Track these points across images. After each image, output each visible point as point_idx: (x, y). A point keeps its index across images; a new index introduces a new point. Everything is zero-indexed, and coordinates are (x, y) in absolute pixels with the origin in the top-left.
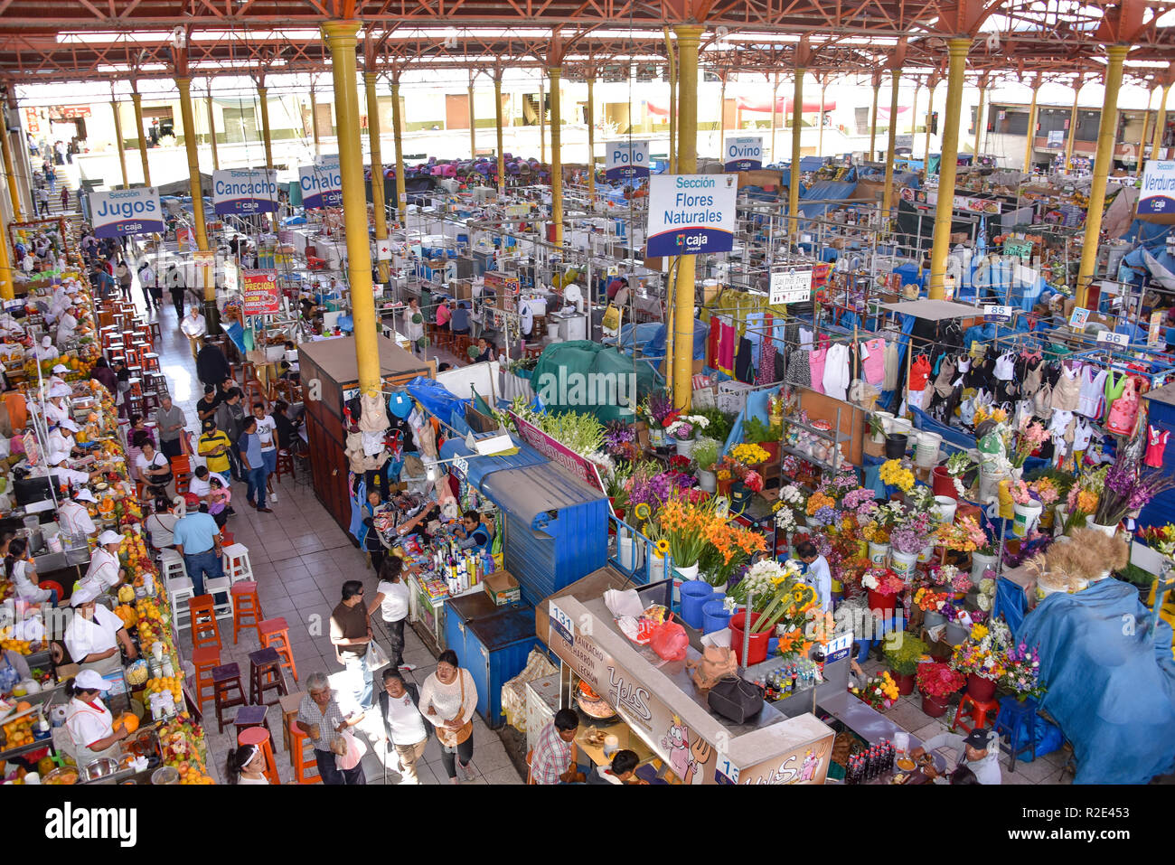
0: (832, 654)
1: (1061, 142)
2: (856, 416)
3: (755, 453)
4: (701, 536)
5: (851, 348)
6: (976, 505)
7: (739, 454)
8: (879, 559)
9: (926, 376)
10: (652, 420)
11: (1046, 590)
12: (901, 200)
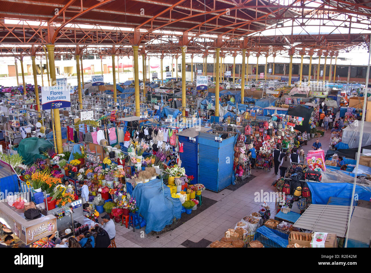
0: (76, 206)
1: (201, 73)
2: (101, 148)
3: (76, 162)
4: (41, 180)
5: (104, 131)
6: (129, 167)
7: (72, 163)
8: (104, 184)
9: (129, 137)
10: (49, 157)
11: (137, 183)
12: (148, 92)
